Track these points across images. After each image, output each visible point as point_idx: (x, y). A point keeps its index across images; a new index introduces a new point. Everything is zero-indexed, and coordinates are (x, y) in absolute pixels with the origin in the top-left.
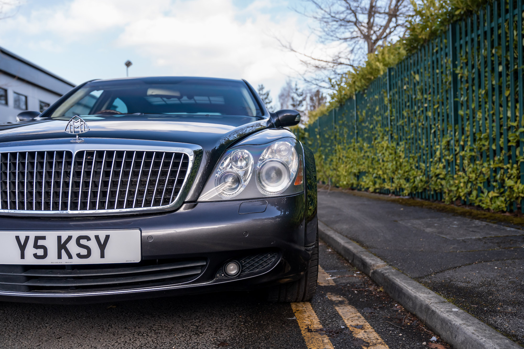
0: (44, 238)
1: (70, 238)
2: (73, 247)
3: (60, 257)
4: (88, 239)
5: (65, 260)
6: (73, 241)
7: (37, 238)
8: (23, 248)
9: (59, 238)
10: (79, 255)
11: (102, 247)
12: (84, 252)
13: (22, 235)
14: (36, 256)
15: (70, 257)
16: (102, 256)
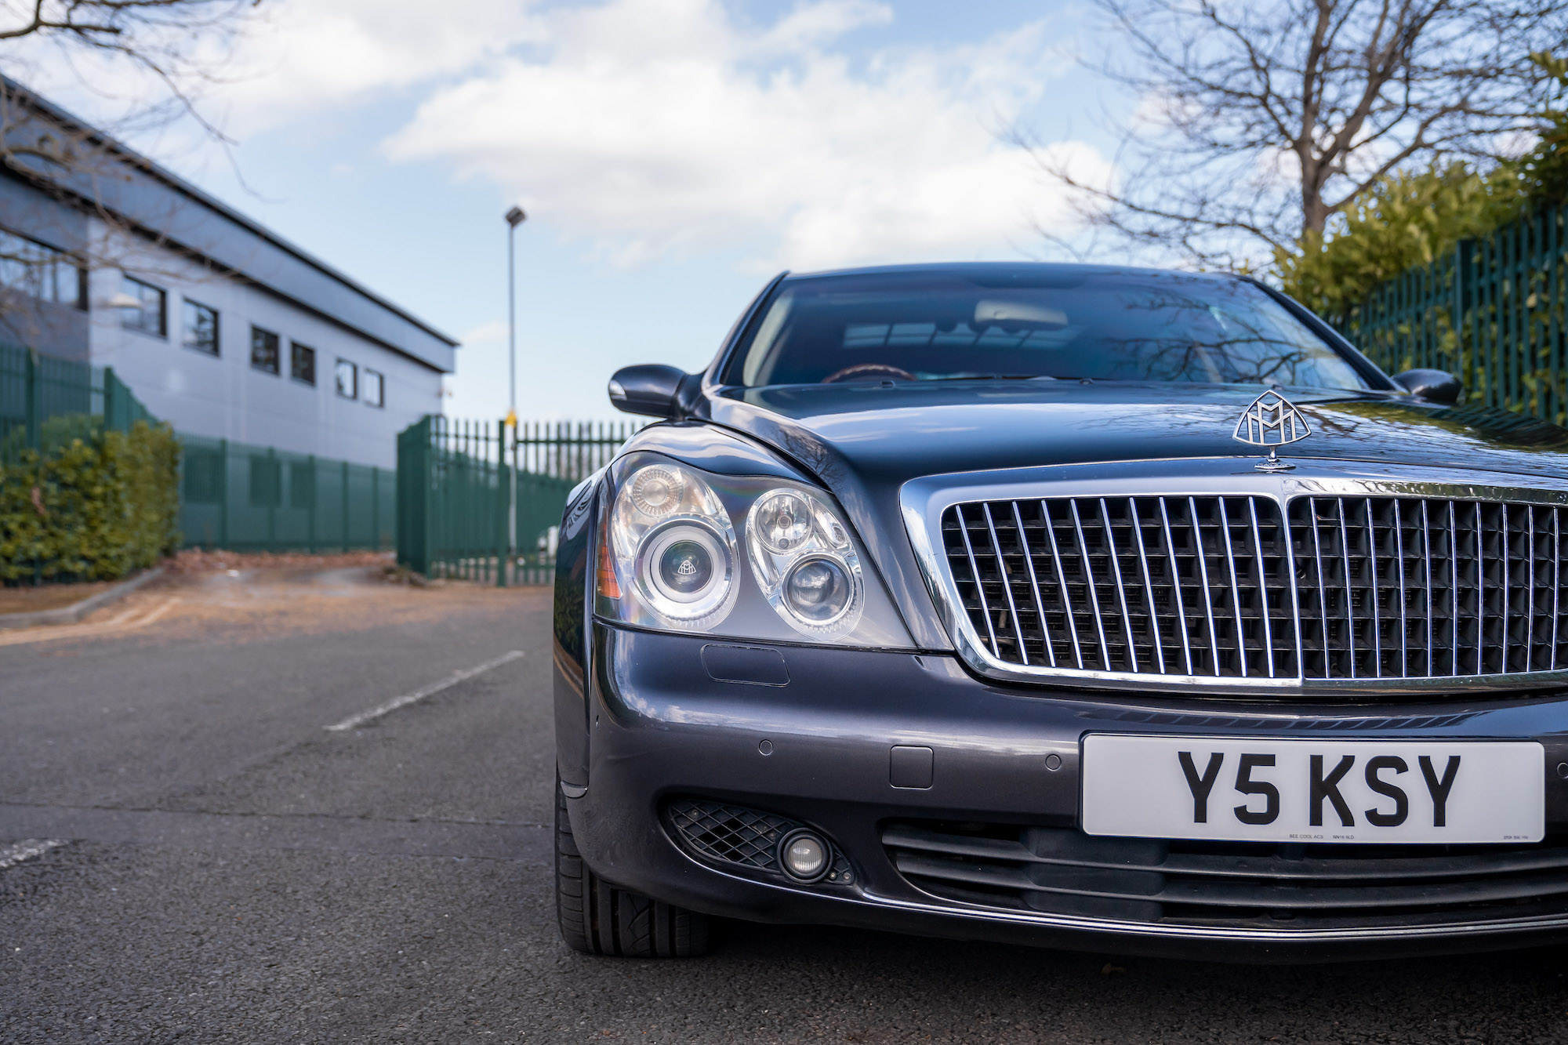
0: (1269, 760)
1: (1347, 762)
2: (1355, 790)
3: (1316, 819)
4: (1400, 765)
5: (1332, 831)
6: (1358, 771)
7: (1248, 761)
8: (1201, 788)
9: (1316, 762)
10: (1373, 817)
11: (1440, 791)
12: (1387, 806)
13: (1201, 748)
14: (1242, 814)
15: (1347, 820)
16: (1440, 820)
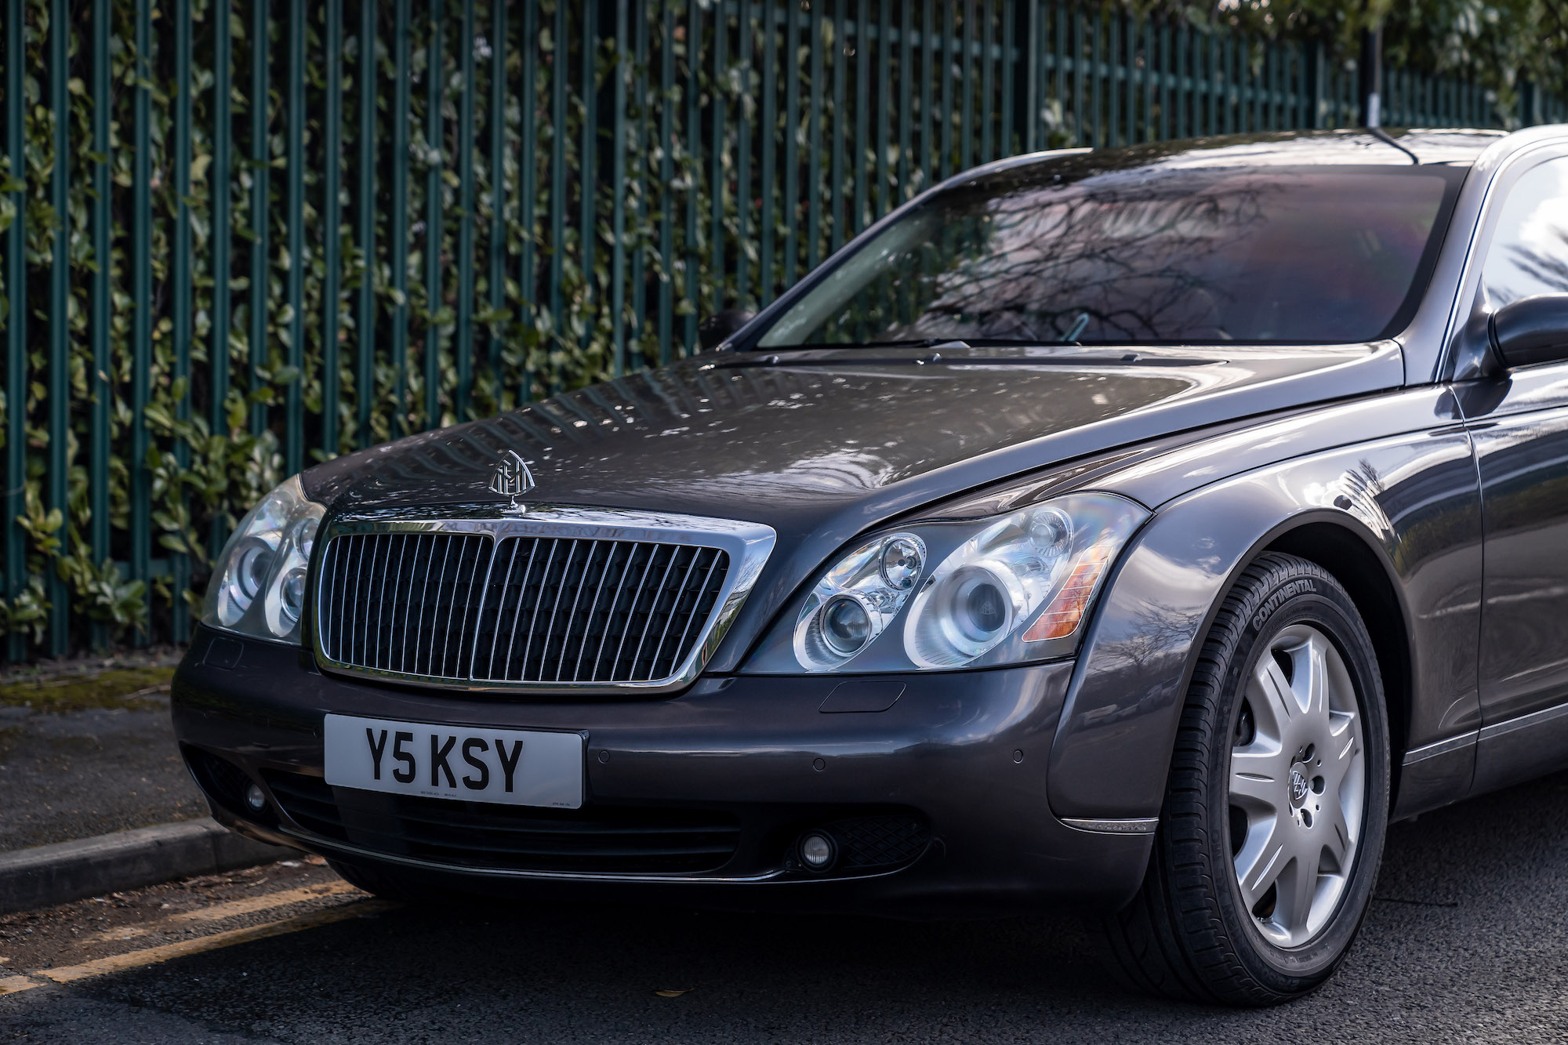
0: (408, 737)
1: (452, 742)
2: (457, 762)
3: (435, 781)
4: (484, 746)
5: (443, 791)
6: (458, 749)
7: (399, 737)
8: (377, 754)
9: (434, 739)
10: (468, 782)
11: (509, 766)
12: (476, 775)
13: (378, 725)
14: (397, 774)
15: (452, 782)
16: (509, 787)
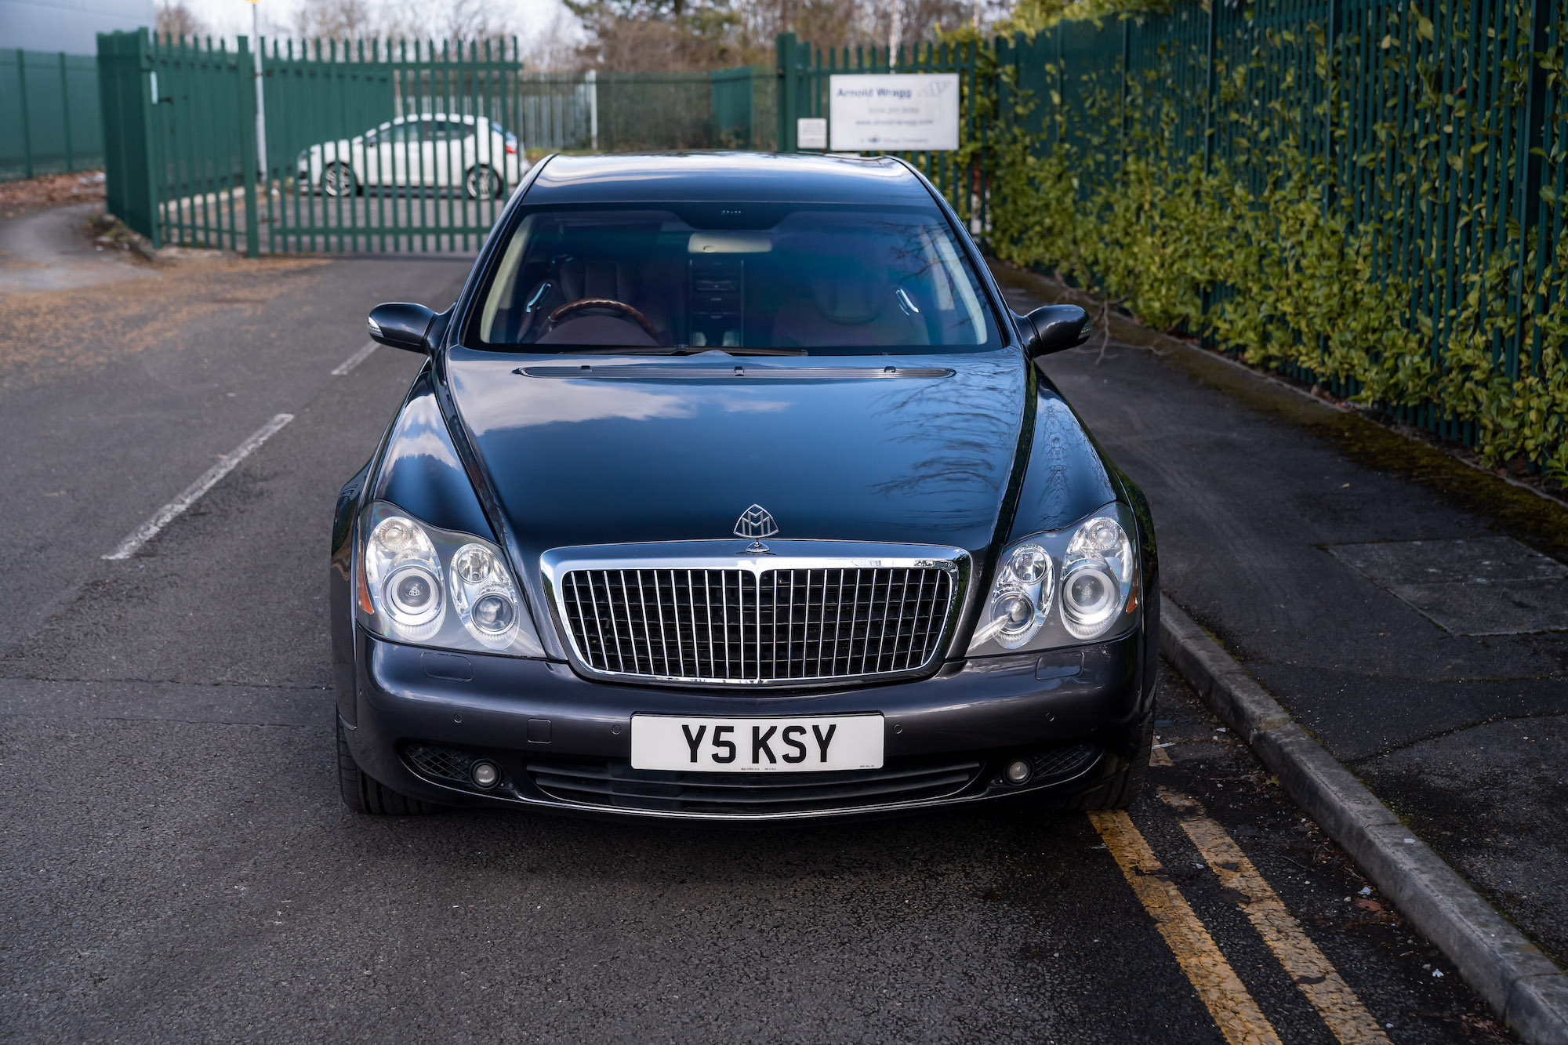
0: (730, 729)
1: (773, 730)
2: (777, 744)
3: (756, 760)
4: (802, 731)
5: (764, 766)
6: (779, 734)
7: (719, 730)
8: (694, 744)
9: (756, 730)
10: (787, 758)
11: (824, 744)
12: (795, 752)
13: (694, 724)
14: (716, 757)
15: (773, 760)
16: (824, 758)
